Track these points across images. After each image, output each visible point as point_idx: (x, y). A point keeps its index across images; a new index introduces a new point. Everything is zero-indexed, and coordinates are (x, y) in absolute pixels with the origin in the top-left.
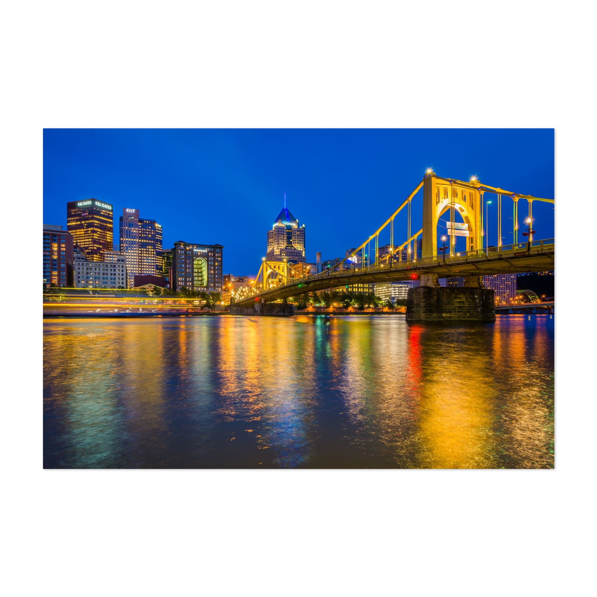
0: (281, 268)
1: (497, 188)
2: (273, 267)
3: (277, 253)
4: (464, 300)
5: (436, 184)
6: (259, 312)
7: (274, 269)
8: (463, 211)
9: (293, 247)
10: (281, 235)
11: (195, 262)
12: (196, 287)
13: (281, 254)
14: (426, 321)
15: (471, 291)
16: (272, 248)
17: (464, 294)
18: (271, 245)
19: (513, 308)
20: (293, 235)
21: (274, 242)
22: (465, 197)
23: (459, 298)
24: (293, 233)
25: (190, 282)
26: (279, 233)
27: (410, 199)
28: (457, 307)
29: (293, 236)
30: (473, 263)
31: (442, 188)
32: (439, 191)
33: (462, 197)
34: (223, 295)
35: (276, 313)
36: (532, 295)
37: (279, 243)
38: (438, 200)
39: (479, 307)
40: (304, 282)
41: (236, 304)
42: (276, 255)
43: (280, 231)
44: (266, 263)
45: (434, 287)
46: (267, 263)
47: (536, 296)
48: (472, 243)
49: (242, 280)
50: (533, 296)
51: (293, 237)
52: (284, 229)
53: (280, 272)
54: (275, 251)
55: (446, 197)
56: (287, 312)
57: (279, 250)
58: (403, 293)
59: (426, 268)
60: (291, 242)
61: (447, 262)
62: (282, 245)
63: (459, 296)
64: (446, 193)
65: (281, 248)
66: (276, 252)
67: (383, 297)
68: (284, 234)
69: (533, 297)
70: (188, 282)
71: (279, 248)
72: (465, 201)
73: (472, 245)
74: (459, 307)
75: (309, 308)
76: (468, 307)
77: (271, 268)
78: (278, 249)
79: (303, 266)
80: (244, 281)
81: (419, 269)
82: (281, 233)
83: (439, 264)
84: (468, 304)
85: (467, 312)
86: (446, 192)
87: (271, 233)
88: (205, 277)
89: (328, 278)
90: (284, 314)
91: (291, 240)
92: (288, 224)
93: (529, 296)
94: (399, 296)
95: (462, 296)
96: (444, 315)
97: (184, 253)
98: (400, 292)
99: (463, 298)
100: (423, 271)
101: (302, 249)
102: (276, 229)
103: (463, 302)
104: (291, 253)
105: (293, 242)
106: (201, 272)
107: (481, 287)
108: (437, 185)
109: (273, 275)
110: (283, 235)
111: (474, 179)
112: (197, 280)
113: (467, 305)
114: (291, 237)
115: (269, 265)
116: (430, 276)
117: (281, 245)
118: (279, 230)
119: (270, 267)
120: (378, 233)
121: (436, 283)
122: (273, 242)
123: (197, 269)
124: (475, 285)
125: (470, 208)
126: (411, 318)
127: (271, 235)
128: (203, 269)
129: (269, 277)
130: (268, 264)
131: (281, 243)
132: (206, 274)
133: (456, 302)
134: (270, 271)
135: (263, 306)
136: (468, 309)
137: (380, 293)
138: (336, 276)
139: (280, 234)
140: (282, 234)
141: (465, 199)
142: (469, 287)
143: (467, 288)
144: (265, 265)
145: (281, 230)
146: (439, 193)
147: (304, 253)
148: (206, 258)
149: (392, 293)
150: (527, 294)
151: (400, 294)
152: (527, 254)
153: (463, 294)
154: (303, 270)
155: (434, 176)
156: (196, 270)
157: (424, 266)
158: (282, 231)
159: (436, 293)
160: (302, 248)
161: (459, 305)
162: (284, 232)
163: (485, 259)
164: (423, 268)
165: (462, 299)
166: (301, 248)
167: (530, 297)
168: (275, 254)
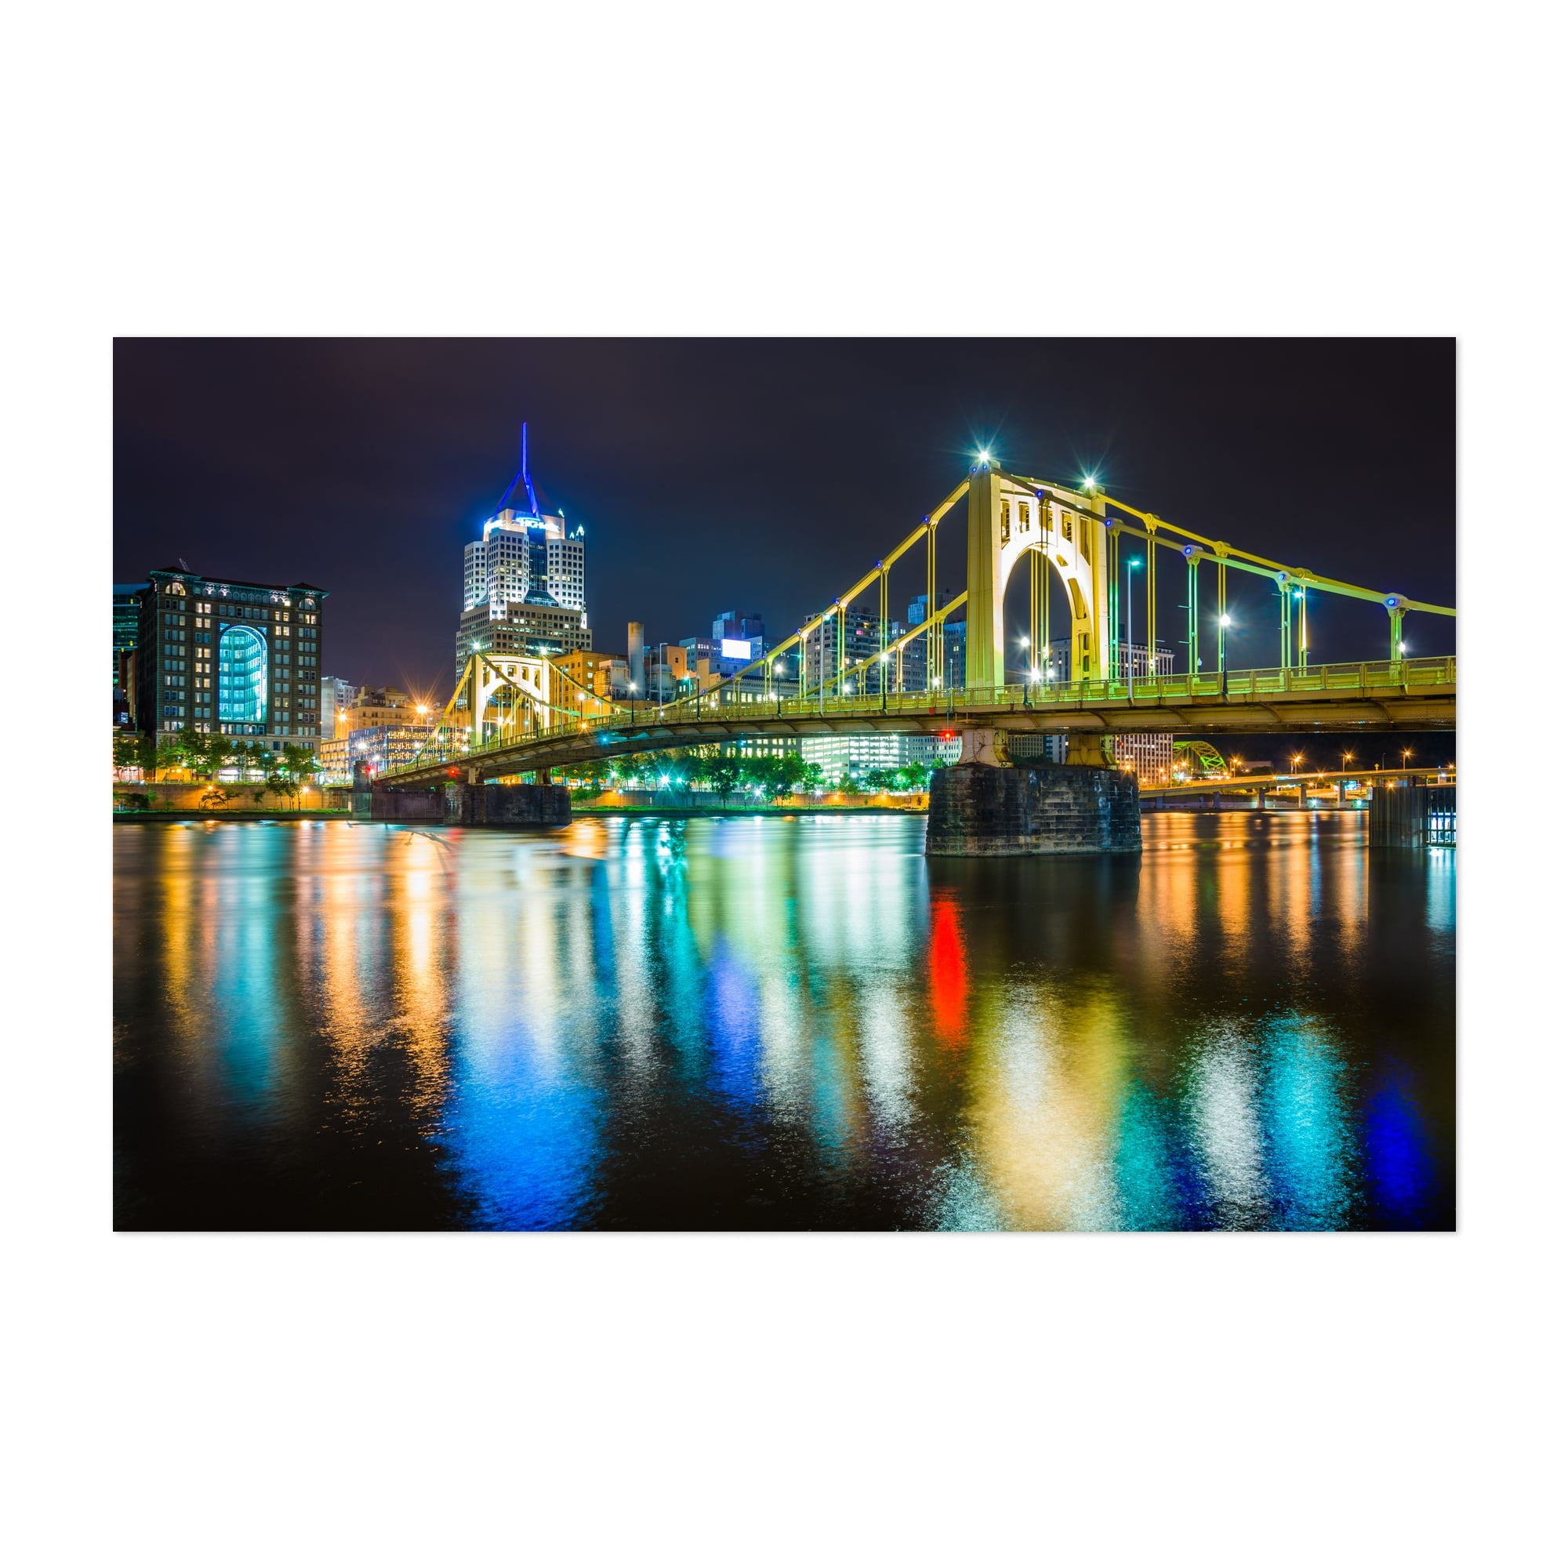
0: (531, 675)
1: (1145, 512)
2: (505, 671)
3: (500, 617)
4: (1069, 798)
5: (1003, 491)
6: (460, 812)
7: (510, 678)
8: (1065, 564)
9: (551, 599)
10: (511, 559)
11: (225, 640)
12: (227, 723)
13: (510, 621)
14: (978, 857)
15: (1083, 776)
16: (481, 598)
17: (1070, 783)
18: (477, 588)
19: (1167, 795)
20: (549, 559)
21: (487, 580)
22: (1069, 529)
23: (1057, 794)
24: (551, 555)
25: (207, 705)
26: (505, 551)
27: (935, 520)
28: (1052, 817)
29: (551, 563)
30: (1096, 711)
31: (1014, 501)
32: (1008, 511)
33: (1063, 527)
34: (324, 749)
35: (514, 814)
36: (1209, 756)
37: (505, 584)
38: (1004, 533)
39: (1105, 817)
40: (617, 727)
41: (374, 783)
42: (495, 620)
43: (508, 547)
44: (485, 660)
45: (998, 765)
46: (490, 658)
47: (1218, 759)
48: (1086, 648)
49: (381, 697)
50: (1213, 757)
51: (549, 567)
52: (520, 541)
53: (528, 686)
54: (493, 607)
55: (1024, 527)
56: (548, 811)
57: (505, 608)
58: (883, 751)
59: (979, 715)
60: (545, 582)
61: (1033, 705)
62: (516, 592)
63: (1057, 790)
64: (1025, 516)
65: (512, 600)
66: (495, 612)
67: (826, 761)
68: (520, 557)
69: (1213, 762)
70: (198, 705)
71: (505, 598)
72: (1070, 539)
73: (1086, 653)
74: (1058, 818)
75: (610, 794)
76: (1078, 817)
77: (499, 674)
78: (502, 602)
79: (585, 663)
80: (387, 702)
81: (963, 715)
82: (511, 552)
83: (1012, 708)
84: (1079, 811)
85: (1076, 831)
86: (1024, 512)
87: (477, 550)
88: (261, 692)
89: (696, 721)
90: (542, 818)
91: (544, 577)
92: (535, 526)
93: (1202, 759)
94: (872, 758)
95: (1064, 789)
96: (1022, 839)
97: (186, 610)
98: (874, 748)
99: (1068, 793)
100: (970, 724)
101: (577, 608)
102: (496, 539)
103: (1068, 805)
104: (545, 616)
105: (549, 583)
106: (245, 674)
107: (1108, 764)
108: (1004, 496)
109: (507, 697)
110: (517, 560)
111: (1090, 482)
112: (228, 701)
113: (1075, 813)
114: (545, 566)
115: (494, 664)
116: (989, 734)
117: (511, 591)
118: (505, 543)
119: (497, 670)
120: (844, 604)
121: (1001, 755)
122: (483, 580)
123: (228, 661)
124: (1095, 759)
125: (1081, 557)
126: (941, 849)
127: (477, 557)
128: (252, 664)
129: (493, 704)
130: (489, 663)
131: (511, 584)
132: (265, 682)
133: (1050, 805)
134: (496, 683)
135: (473, 794)
136: (1078, 824)
137: (817, 748)
138: (723, 720)
139: (508, 555)
140: (514, 556)
141: (1069, 534)
142: (1081, 763)
143: (1074, 765)
144: (480, 664)
145: (511, 544)
146: (1008, 516)
147: (584, 617)
148: (264, 629)
149: (852, 751)
150: (1197, 753)
151: (872, 751)
152: (1220, 700)
153: (1066, 783)
154: (585, 674)
155: (996, 471)
156: (226, 665)
157: (974, 711)
158: (514, 548)
159: (1004, 783)
160: (580, 603)
161: (1057, 814)
162: (520, 549)
163: (1128, 705)
164: (971, 715)
165: (1065, 797)
166: (575, 602)
167: (1203, 761)
168: (492, 617)
